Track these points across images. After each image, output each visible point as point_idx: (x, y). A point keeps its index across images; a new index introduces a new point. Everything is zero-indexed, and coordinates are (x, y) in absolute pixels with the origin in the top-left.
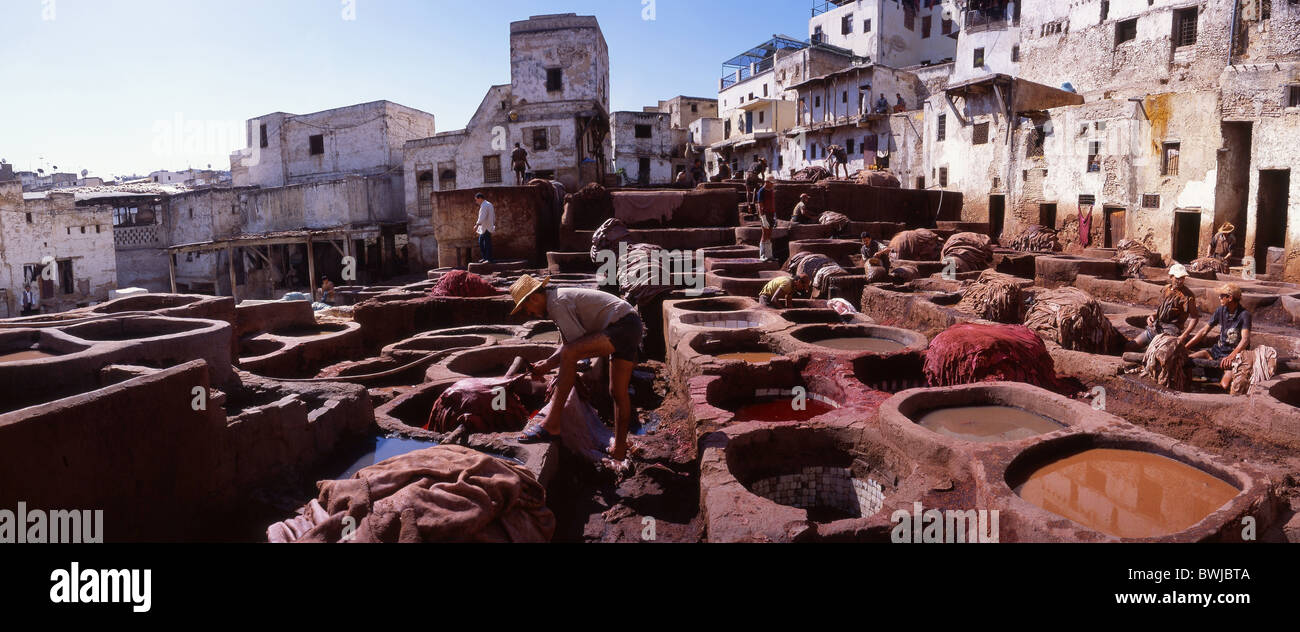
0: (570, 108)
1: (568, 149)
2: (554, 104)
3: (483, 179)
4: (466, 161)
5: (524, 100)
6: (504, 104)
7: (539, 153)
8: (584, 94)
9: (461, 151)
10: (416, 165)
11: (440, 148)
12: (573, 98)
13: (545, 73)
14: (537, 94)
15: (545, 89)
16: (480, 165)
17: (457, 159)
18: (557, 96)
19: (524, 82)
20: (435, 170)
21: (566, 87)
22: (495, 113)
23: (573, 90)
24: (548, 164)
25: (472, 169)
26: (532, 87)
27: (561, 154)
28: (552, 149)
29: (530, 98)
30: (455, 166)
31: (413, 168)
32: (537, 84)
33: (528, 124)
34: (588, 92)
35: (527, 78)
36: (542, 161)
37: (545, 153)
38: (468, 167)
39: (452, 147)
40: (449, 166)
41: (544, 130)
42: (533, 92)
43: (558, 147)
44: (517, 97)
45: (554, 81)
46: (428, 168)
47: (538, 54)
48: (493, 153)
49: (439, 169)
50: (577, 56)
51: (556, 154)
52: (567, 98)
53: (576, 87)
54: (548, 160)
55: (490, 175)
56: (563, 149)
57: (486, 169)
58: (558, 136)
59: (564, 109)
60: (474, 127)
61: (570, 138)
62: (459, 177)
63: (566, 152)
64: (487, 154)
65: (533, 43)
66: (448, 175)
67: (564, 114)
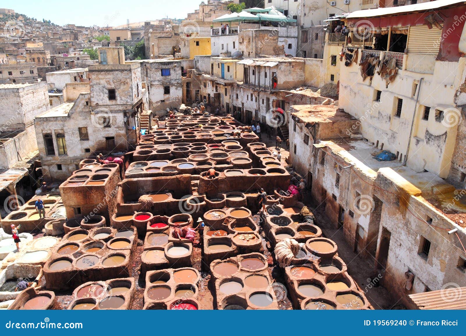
0: (121, 108)
1: (120, 127)
2: (113, 106)
3: (79, 139)
4: (69, 130)
5: (97, 103)
6: (87, 102)
7: (107, 129)
8: (127, 102)
9: (66, 125)
10: (42, 131)
11: (55, 122)
12: (122, 104)
13: (107, 92)
14: (103, 101)
15: (108, 99)
16: (78, 132)
17: (65, 128)
18: (114, 102)
19: (97, 95)
20: (53, 133)
21: (118, 98)
22: (83, 107)
23: (121, 100)
24: (111, 134)
25: (73, 133)
26: (101, 98)
27: (117, 129)
28: (113, 127)
29: (100, 103)
30: (64, 131)
31: (41, 131)
32: (104, 96)
34: (129, 101)
35: (98, 93)
36: (109, 132)
37: (110, 129)
38: (71, 132)
39: (62, 123)
40: (61, 132)
43: (116, 126)
44: (94, 102)
45: (112, 95)
46: (49, 132)
47: (103, 82)
48: (84, 126)
49: (55, 133)
50: (122, 84)
51: (115, 129)
52: (119, 104)
53: (123, 98)
54: (111, 132)
55: (84, 135)
56: (118, 127)
57: (81, 134)
58: (116, 121)
59: (117, 109)
60: (72, 113)
61: (121, 122)
62: (67, 137)
63: (120, 128)
64: (81, 127)
65: (100, 76)
66: (61, 136)
67: (118, 111)
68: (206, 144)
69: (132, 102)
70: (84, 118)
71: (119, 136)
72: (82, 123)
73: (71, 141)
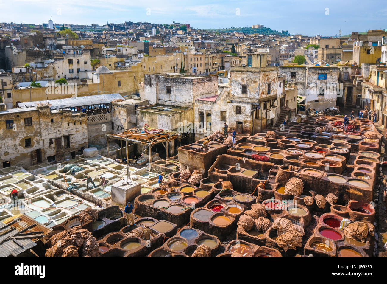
0: (250, 101)
1: (247, 115)
2: (244, 99)
3: (220, 119)
4: (215, 112)
5: (233, 95)
6: (228, 93)
7: (238, 115)
9: (213, 108)
10: (199, 109)
11: (206, 105)
12: (250, 97)
13: (241, 87)
15: (241, 93)
16: (219, 114)
17: (212, 110)
18: (245, 96)
19: (234, 88)
20: (205, 113)
21: (248, 93)
22: (225, 96)
23: (251, 94)
25: (217, 115)
26: (237, 91)
27: (245, 117)
28: (242, 115)
29: (236, 95)
30: (211, 112)
31: (198, 110)
32: (239, 90)
33: (235, 104)
34: (256, 96)
36: (239, 118)
37: (240, 115)
38: (215, 114)
39: (210, 106)
40: (209, 112)
41: (240, 107)
42: (237, 93)
43: (245, 114)
44: (232, 93)
45: (244, 89)
46: (202, 111)
47: (239, 79)
48: (224, 110)
49: (206, 112)
50: (253, 82)
51: (244, 116)
52: (248, 97)
53: (252, 93)
54: (241, 118)
55: (223, 118)
56: (246, 115)
57: (222, 115)
58: (245, 110)
59: (247, 101)
60: (218, 100)
61: (249, 112)
62: (212, 116)
63: (247, 117)
64: (222, 111)
65: (238, 75)
66: (209, 115)
67: (247, 102)
69: (258, 97)
70: (225, 104)
71: (247, 121)
72: (224, 108)
73: (215, 120)
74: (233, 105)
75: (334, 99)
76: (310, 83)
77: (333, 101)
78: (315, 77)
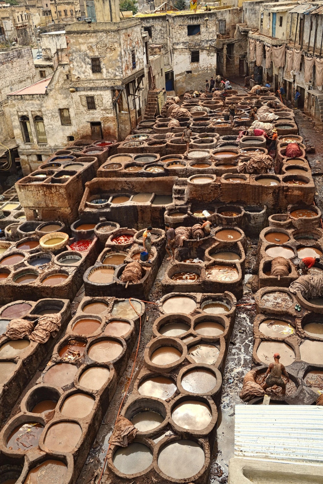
0: (108, 84)
1: (108, 109)
2: (97, 82)
3: (60, 123)
4: (49, 112)
5: (78, 77)
6: (67, 76)
7: (91, 111)
8: (116, 75)
9: (44, 105)
10: (18, 112)
11: (31, 102)
12: (108, 77)
13: (90, 61)
14: (86, 74)
15: (91, 71)
16: (58, 114)
17: (43, 109)
18: (98, 76)
19: (77, 66)
20: (30, 116)
21: (104, 70)
22: (63, 82)
23: (108, 72)
24: (97, 118)
25: (52, 116)
26: (83, 69)
27: (104, 112)
28: (98, 109)
29: (82, 76)
30: (42, 113)
31: (16, 113)
32: (86, 68)
33: (83, 93)
34: (117, 74)
35: (79, 64)
36: (94, 116)
37: (95, 111)
38: (50, 115)
39: (38, 102)
40: (39, 114)
41: (92, 97)
42: (84, 73)
43: (102, 108)
44: (75, 75)
45: (96, 66)
46: (25, 113)
47: (84, 48)
48: (65, 107)
49: (32, 115)
50: (109, 50)
51: (101, 112)
52: (105, 77)
53: (110, 70)
54: (97, 115)
55: (66, 121)
56: (105, 110)
57: (62, 116)
58: (102, 101)
59: (103, 85)
60: (51, 90)
61: (109, 103)
62: (45, 121)
63: (107, 111)
64: (61, 107)
65: (81, 40)
66: (38, 119)
67: (104, 87)
68: (218, 135)
69: (122, 75)
70: (65, 96)
71: (106, 119)
72: (63, 103)
73: (51, 126)
74: (80, 96)
75: (213, 66)
76: (178, 44)
77: (211, 70)
78: (184, 33)
